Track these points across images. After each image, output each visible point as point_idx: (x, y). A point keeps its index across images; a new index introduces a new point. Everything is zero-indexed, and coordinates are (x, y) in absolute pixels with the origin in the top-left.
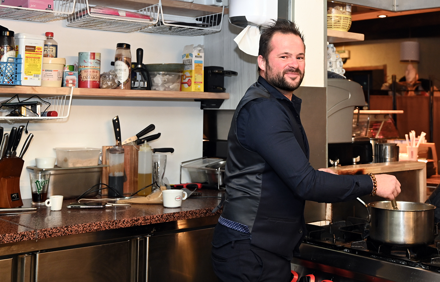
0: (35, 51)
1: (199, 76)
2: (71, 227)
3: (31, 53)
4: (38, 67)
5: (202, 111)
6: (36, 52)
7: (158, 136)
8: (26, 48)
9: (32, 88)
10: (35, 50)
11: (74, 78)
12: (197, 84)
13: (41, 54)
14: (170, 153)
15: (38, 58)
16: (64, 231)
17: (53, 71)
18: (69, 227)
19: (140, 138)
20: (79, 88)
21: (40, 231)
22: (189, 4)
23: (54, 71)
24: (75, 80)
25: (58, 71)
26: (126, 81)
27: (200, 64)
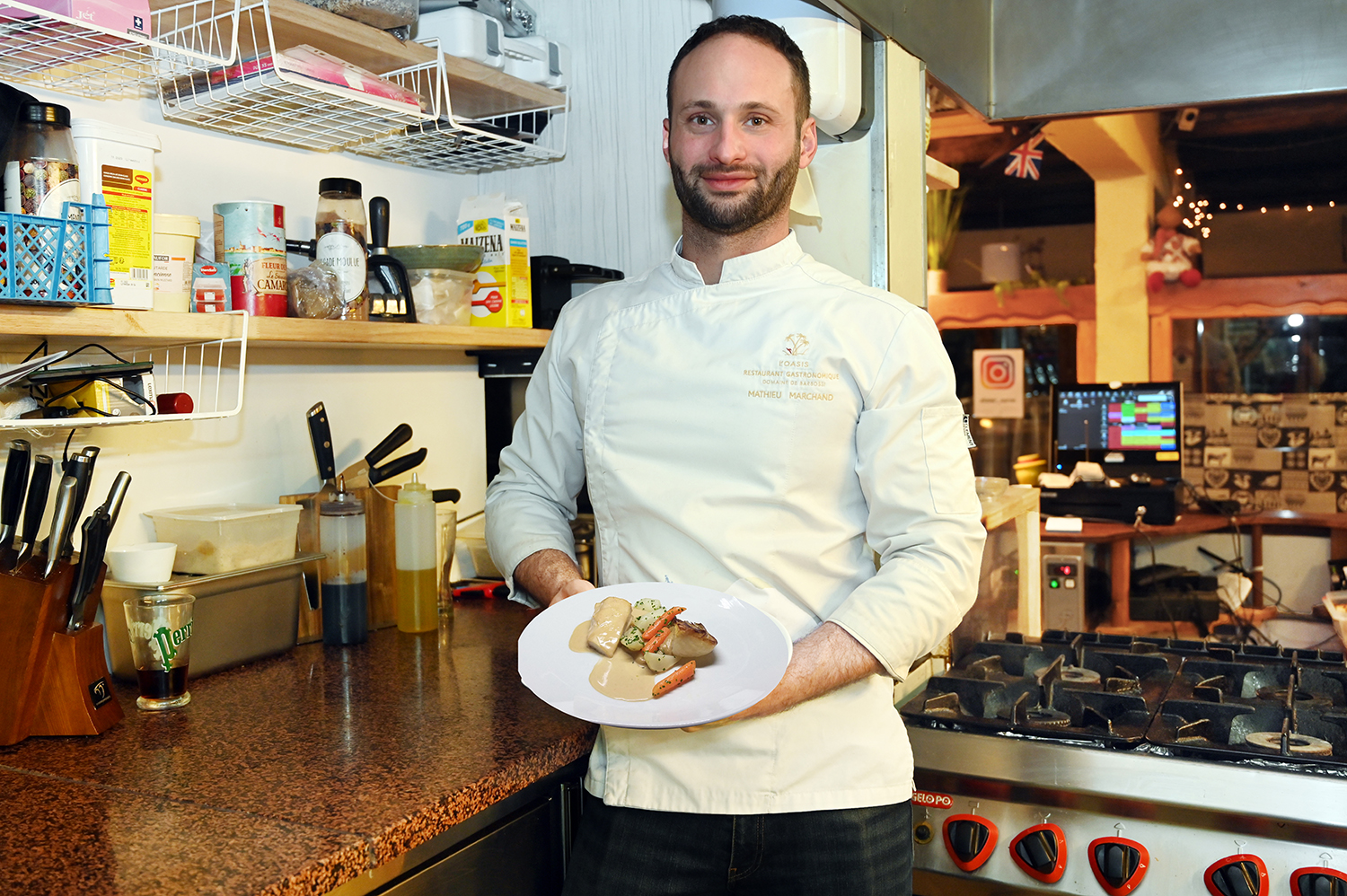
0: (133, 185)
1: (522, 281)
2: (453, 800)
3: (120, 194)
4: (142, 244)
5: (483, 380)
6: (136, 188)
7: (420, 456)
8: (103, 174)
9: (127, 316)
10: (131, 182)
11: (220, 286)
12: (519, 307)
13: (150, 199)
14: (451, 502)
15: (142, 211)
16: (439, 820)
17: (170, 259)
18: (450, 799)
19: (378, 465)
20: (257, 318)
21: (381, 839)
22: (494, 72)
23: (173, 259)
24: (221, 291)
25: (184, 259)
26: (361, 295)
27: (522, 249)
